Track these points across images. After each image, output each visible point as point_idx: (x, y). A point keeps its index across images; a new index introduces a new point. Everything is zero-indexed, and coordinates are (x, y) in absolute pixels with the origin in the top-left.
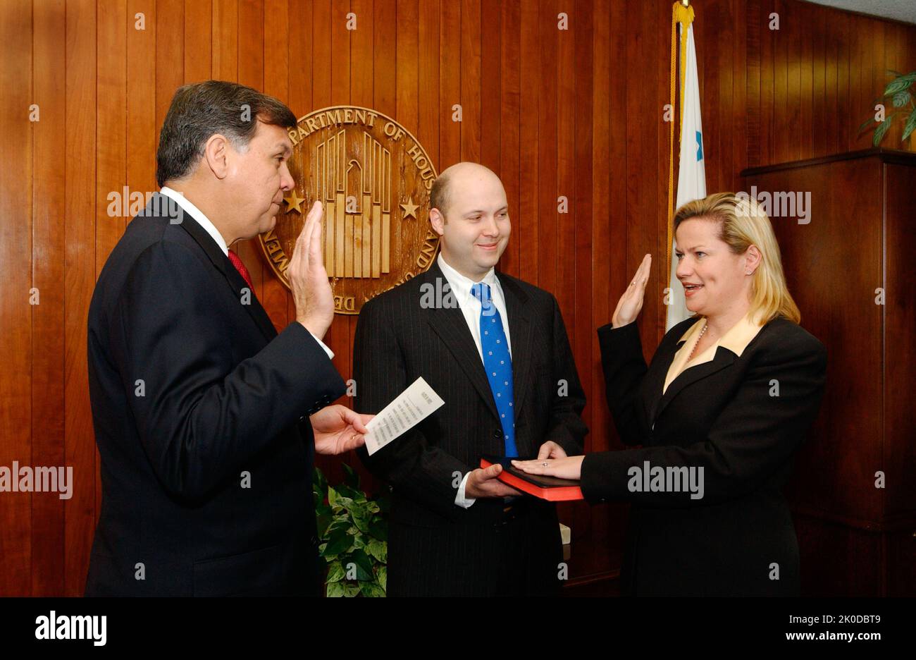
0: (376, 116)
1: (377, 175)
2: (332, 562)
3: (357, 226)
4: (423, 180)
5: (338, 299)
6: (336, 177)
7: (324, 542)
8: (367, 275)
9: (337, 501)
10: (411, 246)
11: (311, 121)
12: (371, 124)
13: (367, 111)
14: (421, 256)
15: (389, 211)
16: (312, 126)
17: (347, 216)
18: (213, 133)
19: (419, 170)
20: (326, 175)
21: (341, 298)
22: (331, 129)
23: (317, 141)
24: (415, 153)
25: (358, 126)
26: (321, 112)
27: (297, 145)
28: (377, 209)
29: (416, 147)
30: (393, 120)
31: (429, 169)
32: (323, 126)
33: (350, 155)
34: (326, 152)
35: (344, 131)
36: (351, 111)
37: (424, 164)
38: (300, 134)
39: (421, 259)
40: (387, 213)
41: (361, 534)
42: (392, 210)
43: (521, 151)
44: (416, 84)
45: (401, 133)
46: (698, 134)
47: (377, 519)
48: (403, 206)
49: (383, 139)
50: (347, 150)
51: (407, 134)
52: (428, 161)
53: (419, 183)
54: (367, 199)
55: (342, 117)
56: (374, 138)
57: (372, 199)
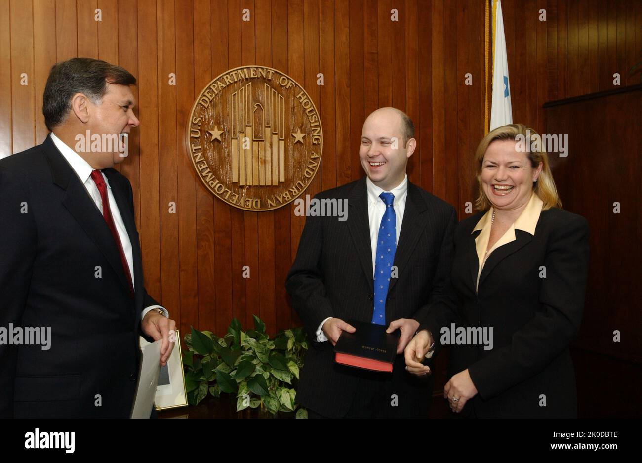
0: (274, 72)
1: (275, 114)
2: (240, 383)
3: (261, 150)
4: (308, 116)
5: (249, 200)
6: (245, 116)
7: (235, 369)
8: (269, 183)
9: (245, 341)
10: (299, 162)
11: (227, 77)
12: (270, 78)
13: (267, 69)
14: (307, 170)
15: (284, 139)
16: (228, 80)
17: (254, 143)
18: (77, 92)
19: (305, 109)
20: (238, 115)
21: (251, 200)
22: (241, 82)
23: (232, 90)
24: (302, 97)
25: (261, 79)
26: (234, 71)
27: (218, 94)
28: (275, 138)
29: (302, 93)
30: (286, 75)
31: (312, 108)
32: (236, 80)
33: (256, 100)
34: (238, 99)
35: (251, 83)
36: (255, 69)
37: (308, 104)
38: (220, 86)
39: (307, 172)
40: (283, 140)
41: (262, 364)
42: (286, 138)
43: (379, 94)
44: (302, 49)
45: (291, 84)
46: (505, 78)
47: (274, 353)
48: (294, 135)
49: (278, 89)
50: (253, 97)
51: (296, 84)
52: (311, 103)
53: (305, 118)
54: (268, 131)
55: (249, 73)
56: (272, 88)
57: (271, 130)
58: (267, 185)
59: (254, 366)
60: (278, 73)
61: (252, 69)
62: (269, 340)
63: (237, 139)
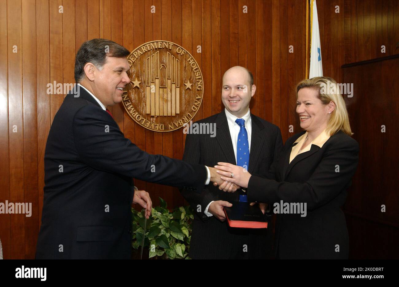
0: (173, 44)
1: (173, 71)
2: (152, 240)
3: (165, 93)
4: (194, 72)
5: (157, 125)
6: (155, 72)
8: (169, 115)
10: (189, 101)
11: (143, 48)
12: (170, 48)
13: (169, 43)
14: (194, 106)
16: (144, 50)
17: (160, 89)
20: (151, 71)
21: (158, 125)
22: (153, 51)
23: (146, 56)
24: (190, 60)
25: (165, 49)
26: (148, 44)
27: (138, 58)
28: (174, 86)
29: (191, 58)
30: (180, 46)
31: (197, 67)
32: (149, 49)
33: (161, 62)
34: (150, 61)
35: (158, 51)
36: (161, 43)
37: (195, 65)
38: (139, 53)
39: (193, 107)
41: (165, 228)
43: (239, 58)
44: (191, 30)
45: (184, 52)
46: (318, 49)
47: (172, 222)
48: (185, 84)
49: (176, 55)
50: (160, 60)
51: (187, 52)
53: (193, 74)
54: (169, 81)
55: (158, 45)
56: (172, 54)
57: (171, 81)
58: (168, 115)
59: (160, 229)
60: (175, 45)
61: (159, 43)
62: (170, 213)
63: (149, 86)
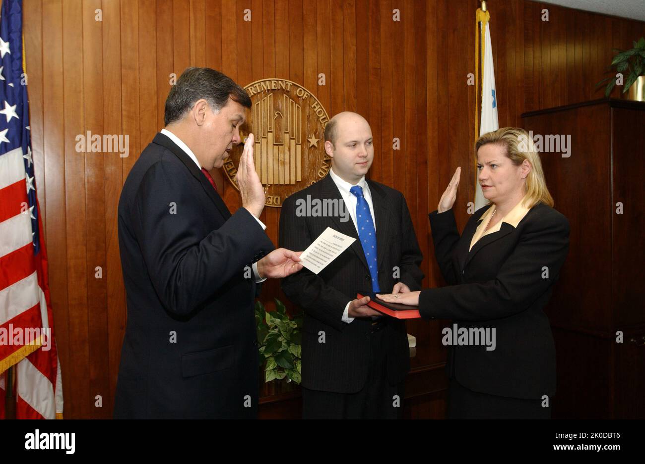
0: (292, 84)
1: (292, 121)
2: (268, 357)
3: (281, 152)
4: (321, 123)
5: (270, 198)
6: (267, 123)
7: (264, 345)
8: (287, 182)
9: (271, 321)
10: (314, 164)
11: (251, 89)
12: (288, 90)
13: (286, 82)
14: (320, 171)
15: (300, 143)
16: (252, 91)
17: (275, 147)
19: (319, 117)
20: (261, 121)
21: (272, 197)
22: (264, 93)
23: (255, 100)
24: (316, 106)
25: (281, 91)
26: (257, 83)
28: (293, 142)
29: (316, 103)
30: (302, 87)
31: (325, 116)
32: (259, 91)
33: (276, 108)
34: (261, 107)
35: (272, 94)
36: (276, 81)
37: (321, 113)
39: (320, 172)
40: (299, 144)
41: (286, 341)
42: (302, 142)
43: (382, 104)
44: (316, 64)
45: (307, 95)
46: (493, 91)
47: (295, 332)
48: (309, 139)
49: (296, 99)
51: (311, 95)
52: (324, 111)
53: (319, 125)
54: (287, 136)
55: (271, 85)
56: (290, 98)
57: (289, 135)
58: (286, 184)
59: (280, 342)
60: (295, 85)
61: (273, 82)
62: (291, 320)
63: (260, 143)
